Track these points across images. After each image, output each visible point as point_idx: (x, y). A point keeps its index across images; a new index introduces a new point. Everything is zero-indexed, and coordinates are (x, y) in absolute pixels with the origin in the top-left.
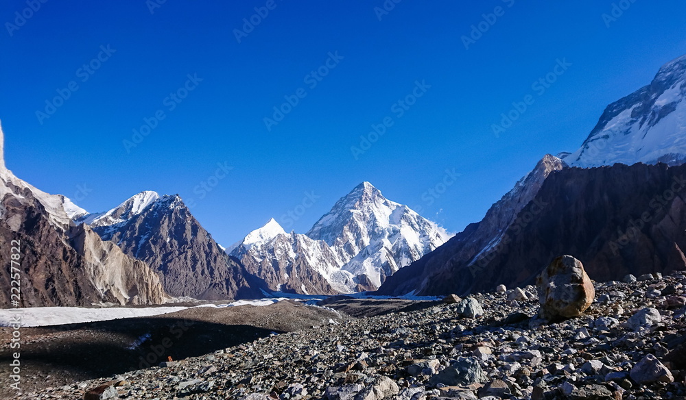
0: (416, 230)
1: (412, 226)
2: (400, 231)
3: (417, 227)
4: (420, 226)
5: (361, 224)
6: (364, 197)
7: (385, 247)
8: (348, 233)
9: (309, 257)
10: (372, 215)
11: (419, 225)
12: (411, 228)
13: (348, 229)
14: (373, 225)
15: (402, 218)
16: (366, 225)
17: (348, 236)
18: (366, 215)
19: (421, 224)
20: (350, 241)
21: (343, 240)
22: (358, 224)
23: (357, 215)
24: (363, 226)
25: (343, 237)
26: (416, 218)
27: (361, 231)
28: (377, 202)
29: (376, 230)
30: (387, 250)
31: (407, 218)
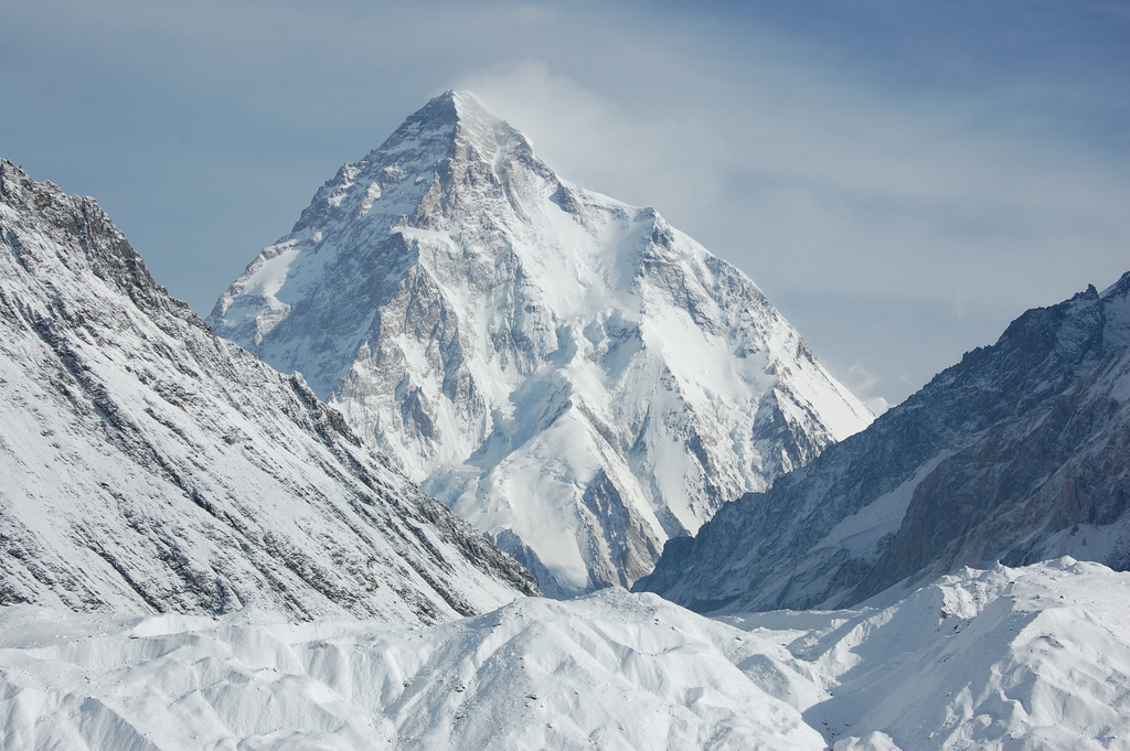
0: (705, 324)
1: (691, 307)
2: (637, 332)
3: (711, 309)
4: (724, 306)
5: (456, 297)
6: (459, 168)
7: (583, 409)
8: (403, 341)
10: (507, 256)
11: (718, 300)
12: (685, 314)
13: (398, 319)
14: (510, 300)
15: (643, 268)
16: (478, 301)
17: (403, 355)
18: (474, 256)
19: (729, 298)
20: (415, 381)
21: (383, 373)
22: (442, 298)
23: (435, 255)
24: (467, 309)
25: (380, 357)
26: (704, 268)
27: (462, 332)
28: (517, 188)
29: (527, 327)
30: (592, 419)
31: (665, 269)
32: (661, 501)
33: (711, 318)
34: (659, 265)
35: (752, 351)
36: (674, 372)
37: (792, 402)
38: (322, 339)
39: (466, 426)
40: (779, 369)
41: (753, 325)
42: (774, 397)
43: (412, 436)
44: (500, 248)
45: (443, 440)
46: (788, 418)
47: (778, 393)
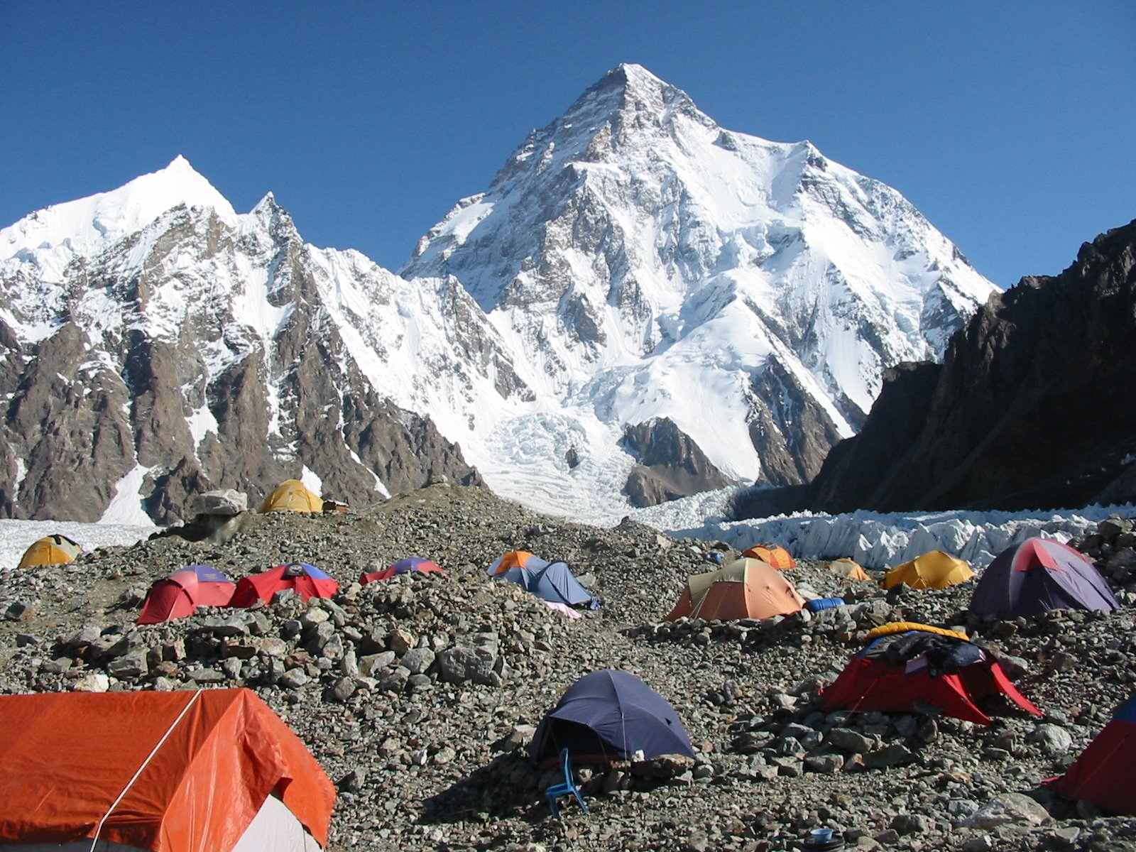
0: (863, 232)
1: (848, 218)
2: (800, 236)
3: (867, 220)
4: (879, 217)
5: (624, 217)
6: (628, 116)
7: (749, 303)
8: (571, 255)
9: (381, 353)
10: (672, 182)
11: (874, 212)
12: (843, 224)
13: (566, 235)
14: (676, 218)
15: (801, 186)
16: (646, 221)
17: (569, 265)
18: (641, 182)
19: (884, 210)
20: (579, 288)
21: (549, 282)
22: (608, 215)
23: (604, 182)
24: (635, 228)
25: (544, 268)
26: (857, 187)
27: (628, 245)
28: (683, 133)
29: (692, 239)
30: (759, 312)
31: (821, 186)
32: (837, 389)
33: (869, 227)
34: (815, 183)
35: (912, 253)
36: (838, 267)
37: (958, 294)
38: (502, 266)
39: (632, 329)
40: (941, 266)
41: (910, 231)
42: (940, 289)
43: (576, 340)
44: (666, 177)
45: (607, 342)
46: (958, 308)
47: (942, 284)
